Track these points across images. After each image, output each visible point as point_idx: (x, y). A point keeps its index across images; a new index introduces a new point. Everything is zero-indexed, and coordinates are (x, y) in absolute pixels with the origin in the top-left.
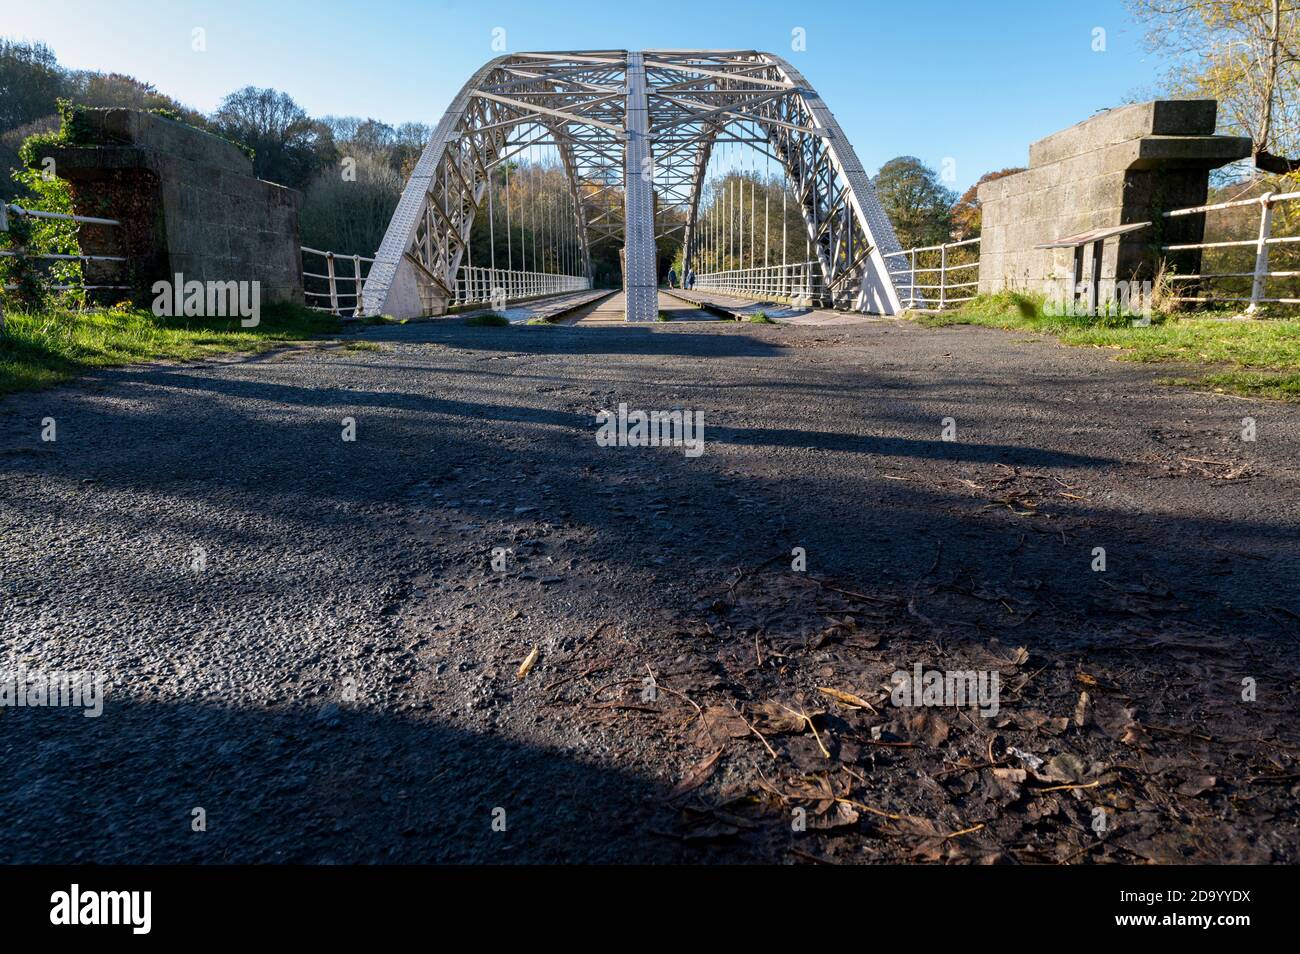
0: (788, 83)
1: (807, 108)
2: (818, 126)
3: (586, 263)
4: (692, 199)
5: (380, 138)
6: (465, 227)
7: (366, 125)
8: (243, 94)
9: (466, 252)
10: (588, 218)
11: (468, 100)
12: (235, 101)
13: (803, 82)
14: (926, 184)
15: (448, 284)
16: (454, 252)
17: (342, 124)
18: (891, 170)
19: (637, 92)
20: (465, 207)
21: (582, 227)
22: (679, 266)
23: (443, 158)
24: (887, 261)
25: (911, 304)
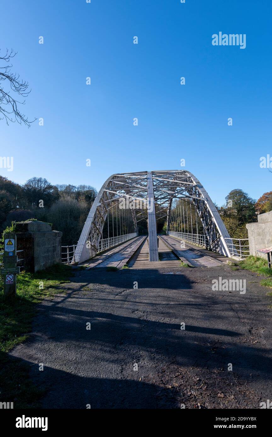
0: (195, 184)
1: (200, 190)
2: (204, 197)
3: (136, 227)
4: (169, 208)
5: (72, 190)
6: (101, 228)
7: (68, 186)
8: (33, 179)
9: (101, 236)
10: (136, 214)
11: (103, 193)
12: (30, 181)
13: (199, 182)
14: (245, 197)
15: (97, 246)
16: (98, 236)
17: (61, 186)
18: (233, 193)
19: (150, 188)
20: (101, 222)
21: (134, 217)
22: (166, 226)
23: (96, 211)
24: (225, 240)
25: (233, 254)
